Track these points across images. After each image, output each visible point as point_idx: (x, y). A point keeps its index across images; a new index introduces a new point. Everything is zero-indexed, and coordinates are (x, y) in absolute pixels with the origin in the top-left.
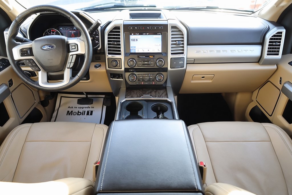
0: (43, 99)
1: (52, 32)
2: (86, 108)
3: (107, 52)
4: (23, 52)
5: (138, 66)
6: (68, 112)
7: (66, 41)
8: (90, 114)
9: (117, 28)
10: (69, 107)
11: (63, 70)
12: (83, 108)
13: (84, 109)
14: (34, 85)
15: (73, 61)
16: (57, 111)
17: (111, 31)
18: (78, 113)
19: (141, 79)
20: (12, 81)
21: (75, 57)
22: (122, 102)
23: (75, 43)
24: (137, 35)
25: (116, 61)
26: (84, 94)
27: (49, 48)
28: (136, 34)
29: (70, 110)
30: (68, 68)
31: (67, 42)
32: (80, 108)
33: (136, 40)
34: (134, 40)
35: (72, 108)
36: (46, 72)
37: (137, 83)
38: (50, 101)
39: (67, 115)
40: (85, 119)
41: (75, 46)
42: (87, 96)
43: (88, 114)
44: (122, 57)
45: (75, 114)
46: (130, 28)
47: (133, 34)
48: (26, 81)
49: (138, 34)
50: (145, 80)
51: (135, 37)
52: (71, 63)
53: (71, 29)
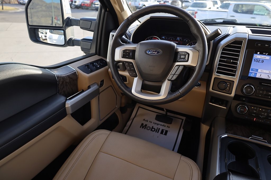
0: (123, 106)
1: (154, 39)
2: (161, 125)
3: (215, 69)
4: (125, 54)
5: (256, 96)
6: (142, 124)
7: (175, 48)
8: (164, 133)
9: (237, 43)
10: (144, 120)
11: (162, 81)
12: (158, 124)
13: (159, 127)
14: (126, 91)
15: (178, 73)
16: (131, 121)
17: (228, 46)
18: (152, 129)
19: (254, 113)
20: (103, 82)
21: (181, 68)
22: (223, 137)
23: (186, 52)
24: (265, 55)
25: (227, 83)
26: (164, 111)
27: (154, 54)
28: (264, 53)
29: (145, 123)
30: (168, 80)
31: (177, 49)
32: (155, 124)
33: (261, 61)
34: (258, 61)
35: (147, 121)
36: (142, 79)
37: (247, 117)
38: (128, 109)
39: (141, 127)
40: (158, 137)
41: (185, 55)
42: (166, 113)
43: (162, 133)
44: (236, 79)
45: (149, 128)
46: (257, 44)
47: (258, 53)
48: (120, 85)
49: (267, 54)
50: (260, 116)
51: (261, 57)
52: (174, 74)
53: (174, 39)
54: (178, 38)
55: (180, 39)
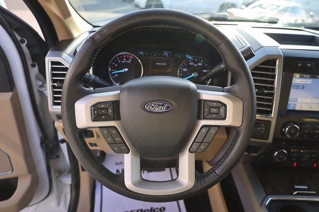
1: (126, 58)
4: (98, 112)
9: (269, 63)
17: (256, 68)
21: (213, 131)
22: (266, 204)
24: (306, 77)
25: (261, 125)
30: (192, 152)
33: (301, 87)
34: (298, 87)
36: (139, 155)
41: (219, 108)
44: (273, 119)
47: (298, 76)
49: (308, 77)
50: (302, 159)
51: (301, 81)
52: (201, 143)
53: (159, 55)
54: (165, 53)
55: (168, 54)
